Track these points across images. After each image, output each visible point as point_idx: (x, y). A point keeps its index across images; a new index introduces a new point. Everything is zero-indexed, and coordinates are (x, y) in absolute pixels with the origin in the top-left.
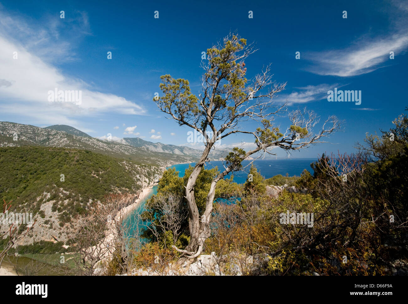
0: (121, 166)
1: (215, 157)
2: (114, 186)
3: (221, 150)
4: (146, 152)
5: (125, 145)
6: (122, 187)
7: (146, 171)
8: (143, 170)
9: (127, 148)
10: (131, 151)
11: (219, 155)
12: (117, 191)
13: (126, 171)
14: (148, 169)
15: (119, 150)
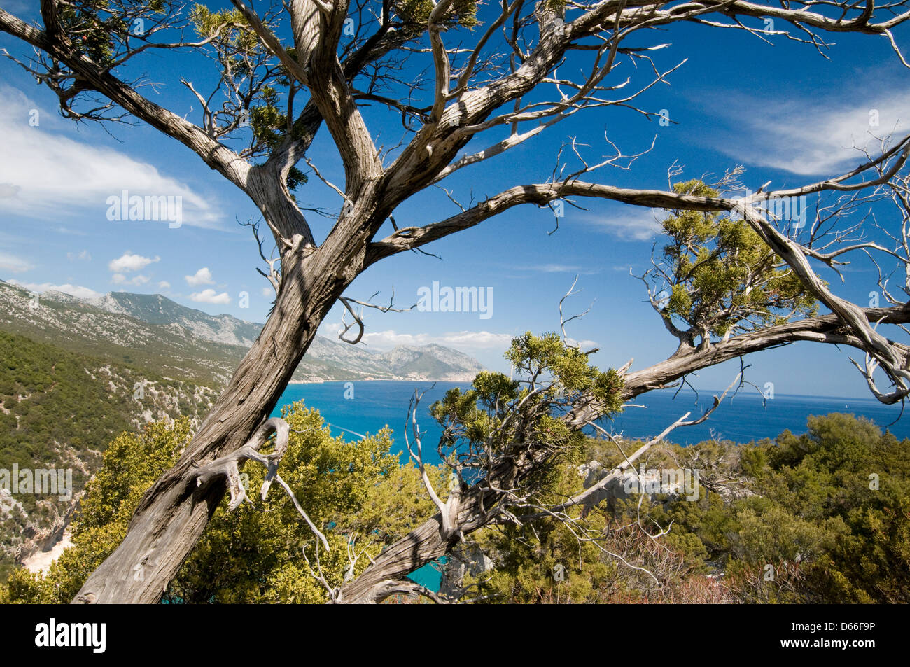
0: (92, 381)
1: (394, 370)
2: (63, 443)
3: (416, 350)
4: (182, 341)
5: (115, 315)
6: (90, 448)
7: (176, 400)
8: (168, 397)
9: (120, 325)
10: (133, 336)
11: (408, 364)
12: (71, 460)
13: (111, 396)
14: (183, 396)
15: (95, 331)
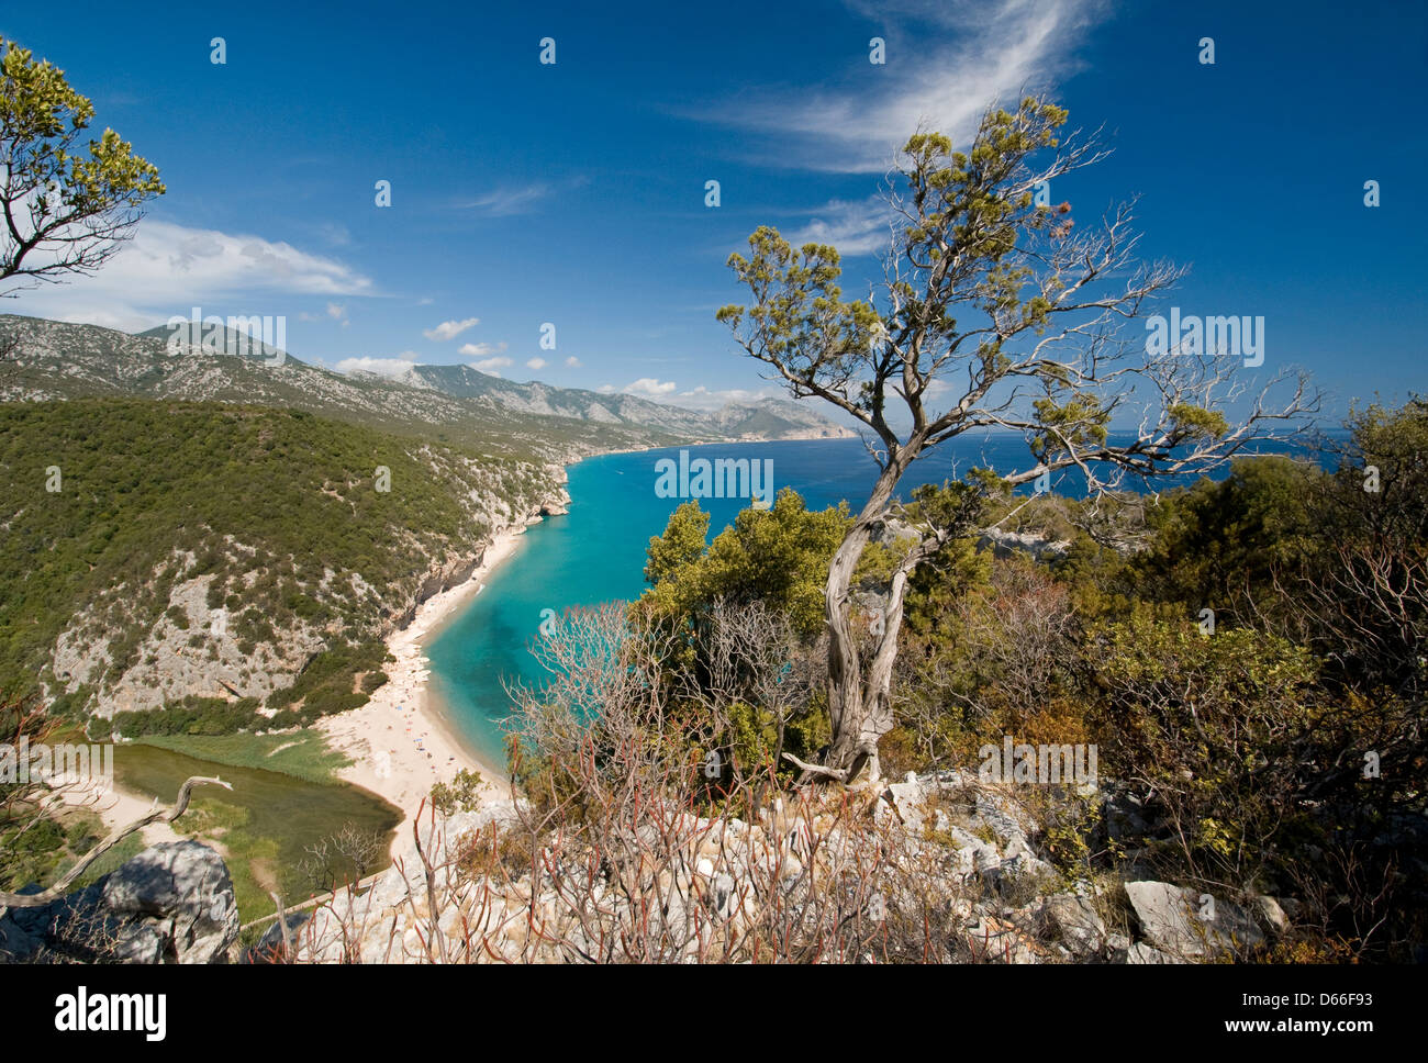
0: (414, 463)
1: (726, 432)
2: (399, 526)
3: (749, 406)
4: (494, 415)
5: (423, 391)
6: (427, 531)
7: (499, 478)
8: (491, 475)
9: (430, 401)
10: (444, 412)
11: (740, 423)
12: (410, 543)
13: (435, 478)
14: (506, 473)
15: (405, 410)
